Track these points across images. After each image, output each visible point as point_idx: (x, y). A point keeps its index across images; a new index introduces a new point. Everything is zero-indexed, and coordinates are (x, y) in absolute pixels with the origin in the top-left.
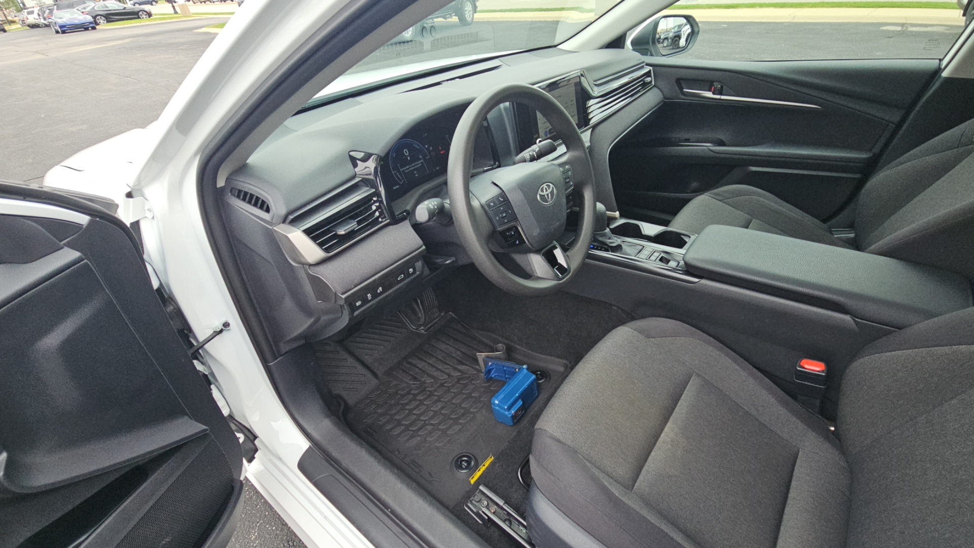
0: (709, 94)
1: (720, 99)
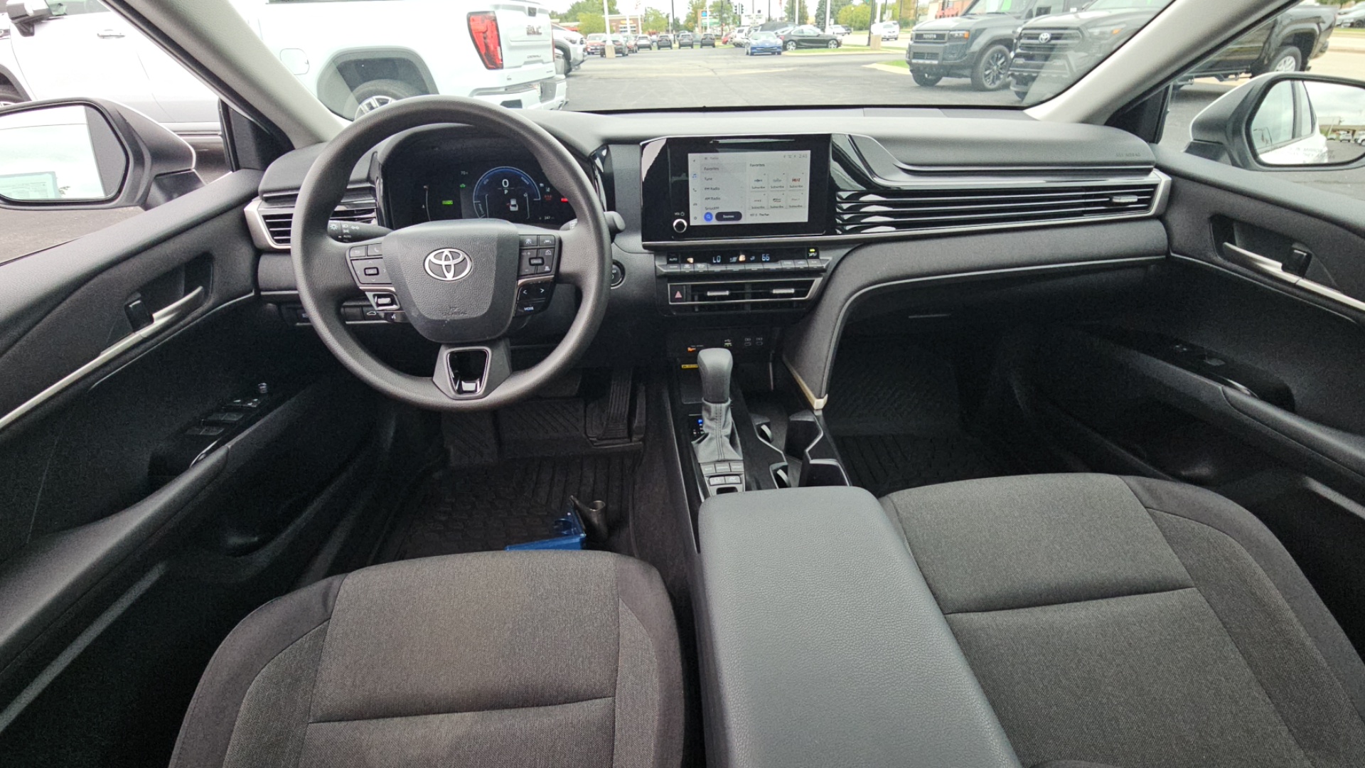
0: (1274, 267)
1: (1294, 286)
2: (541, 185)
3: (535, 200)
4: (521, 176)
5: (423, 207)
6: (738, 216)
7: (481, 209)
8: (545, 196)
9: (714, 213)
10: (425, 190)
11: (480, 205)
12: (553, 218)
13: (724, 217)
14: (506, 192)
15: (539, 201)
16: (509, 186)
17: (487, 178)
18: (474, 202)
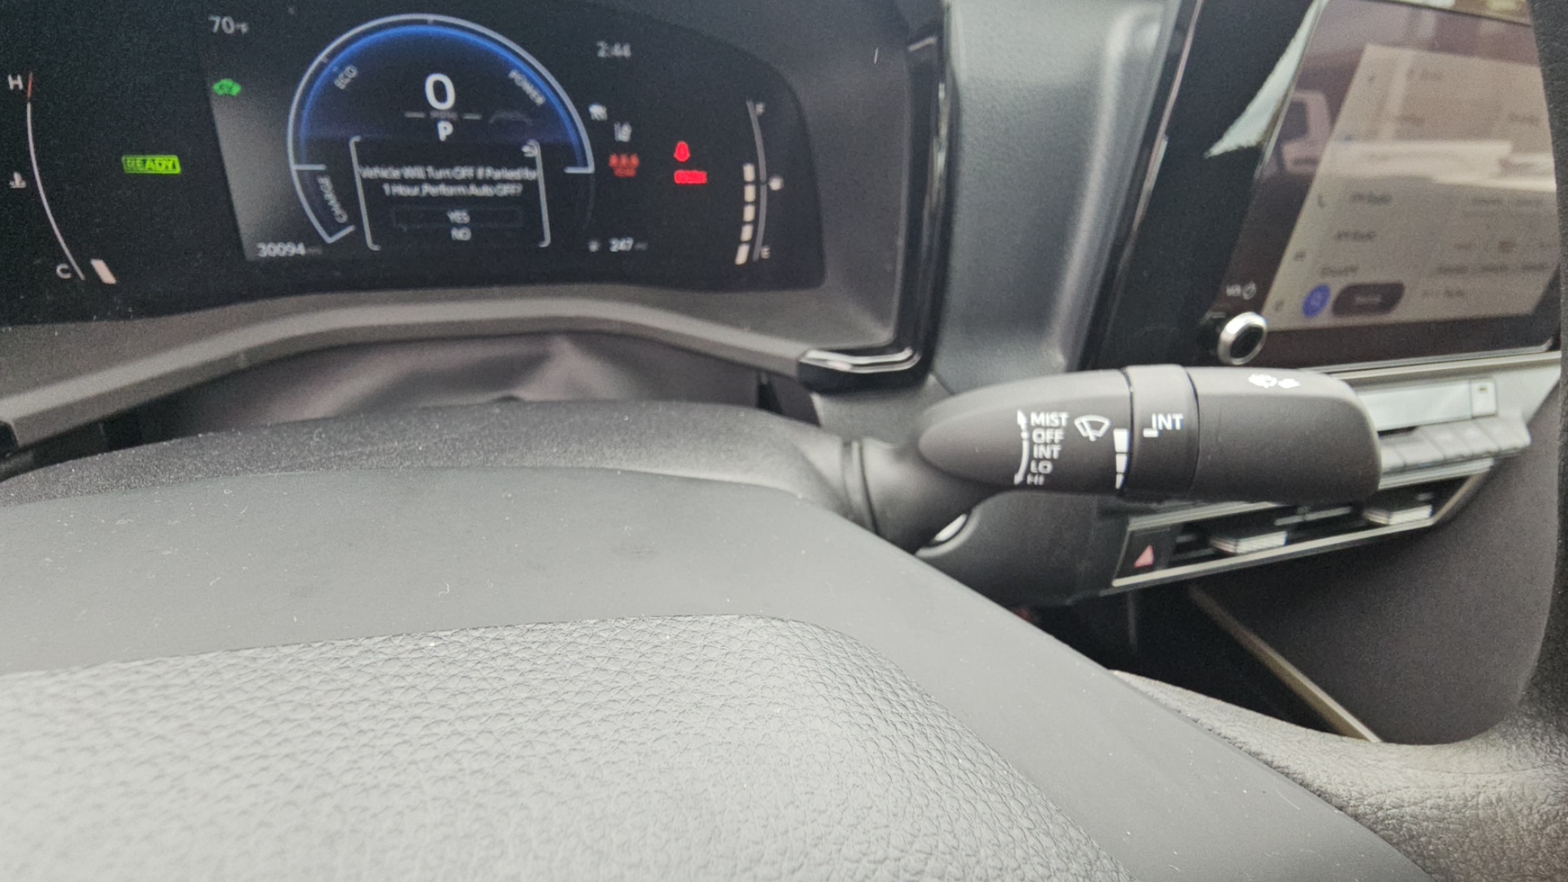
2: (597, 111)
3: (570, 170)
4: (509, 67)
5: (18, 182)
6: (1391, 294)
7: (330, 197)
8: (613, 160)
9: (1336, 286)
10: (19, 95)
11: (325, 182)
12: (641, 246)
13: (1360, 300)
14: (445, 130)
15: (587, 176)
16: (454, 109)
17: (350, 61)
18: (294, 168)
